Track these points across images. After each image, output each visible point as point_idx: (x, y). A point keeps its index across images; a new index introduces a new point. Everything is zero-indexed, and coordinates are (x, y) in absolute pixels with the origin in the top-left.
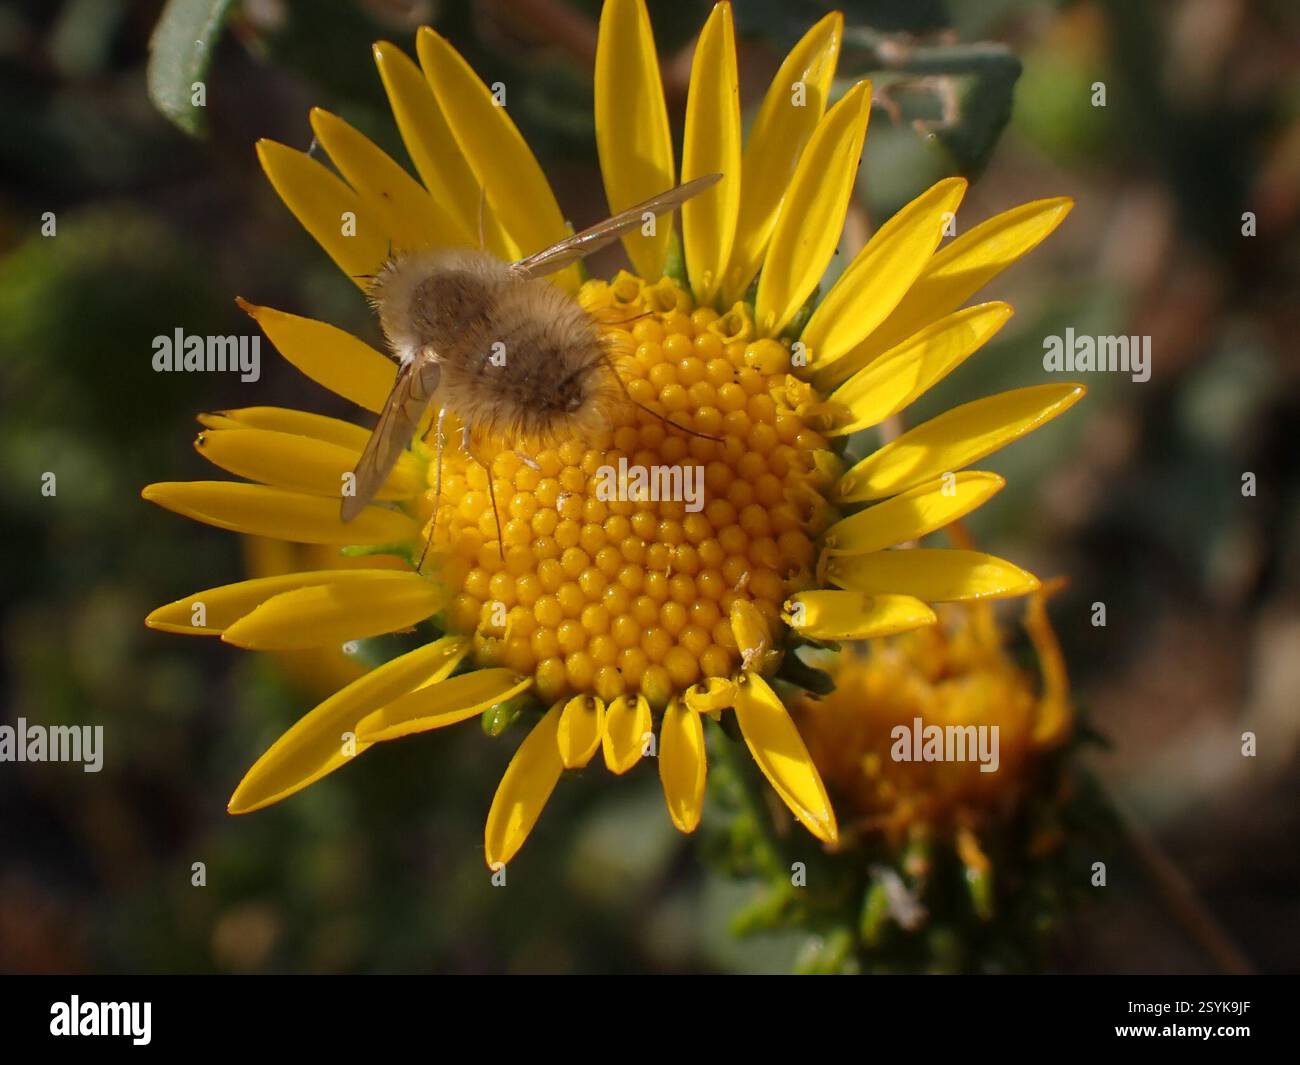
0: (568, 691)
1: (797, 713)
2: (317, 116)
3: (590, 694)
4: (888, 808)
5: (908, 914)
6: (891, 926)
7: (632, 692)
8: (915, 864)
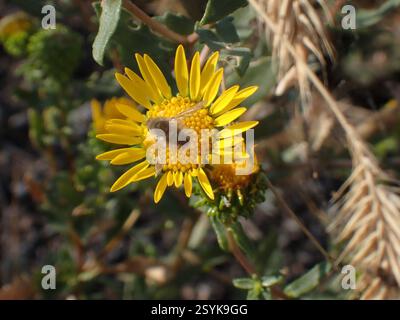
0: (168, 170)
1: (207, 174)
2: (126, 69)
3: (172, 170)
4: (225, 185)
5: (228, 205)
6: (225, 206)
7: (179, 170)
8: (229, 195)
